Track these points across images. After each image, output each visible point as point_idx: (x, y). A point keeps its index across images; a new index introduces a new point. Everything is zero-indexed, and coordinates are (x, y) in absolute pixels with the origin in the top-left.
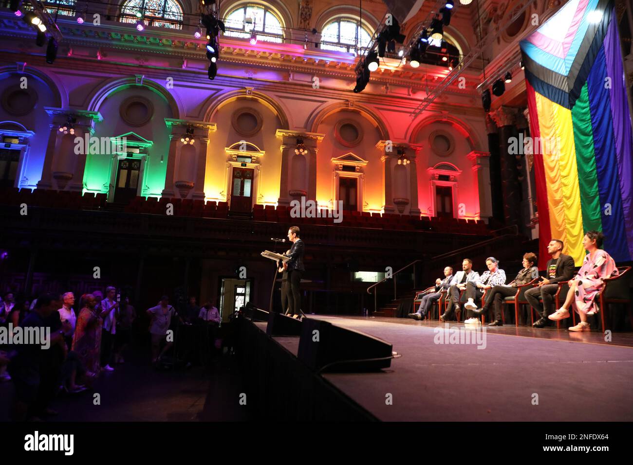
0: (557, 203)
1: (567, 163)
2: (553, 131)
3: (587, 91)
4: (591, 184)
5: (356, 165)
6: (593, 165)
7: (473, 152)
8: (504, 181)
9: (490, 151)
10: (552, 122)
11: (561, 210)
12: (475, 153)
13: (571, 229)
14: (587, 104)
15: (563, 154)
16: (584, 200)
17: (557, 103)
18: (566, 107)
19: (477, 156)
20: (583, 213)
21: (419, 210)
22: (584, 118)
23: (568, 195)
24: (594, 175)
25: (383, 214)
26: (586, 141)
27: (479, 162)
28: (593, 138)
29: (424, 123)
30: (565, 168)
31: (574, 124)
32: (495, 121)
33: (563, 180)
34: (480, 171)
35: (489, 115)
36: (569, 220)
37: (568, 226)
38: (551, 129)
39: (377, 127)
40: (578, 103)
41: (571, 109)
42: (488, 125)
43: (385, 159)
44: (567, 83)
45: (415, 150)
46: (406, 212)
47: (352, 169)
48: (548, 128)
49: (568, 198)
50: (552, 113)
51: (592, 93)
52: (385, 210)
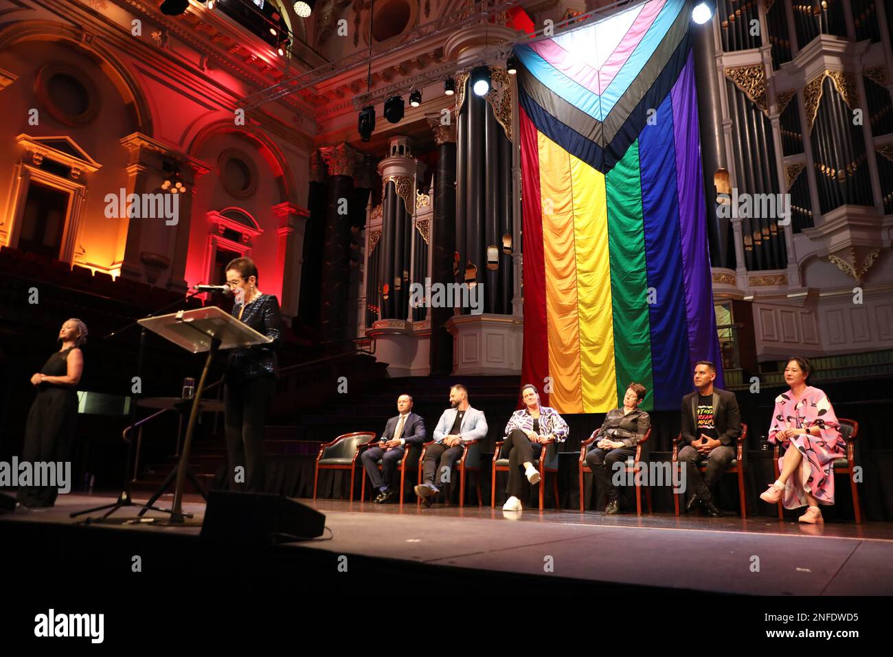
0: (564, 311)
1: (591, 252)
2: (568, 198)
3: (638, 153)
4: (637, 290)
5: (73, 166)
6: (640, 263)
7: (287, 204)
8: (328, 263)
9: (309, 209)
10: (567, 184)
11: (572, 323)
12: (290, 206)
13: (590, 355)
14: (637, 172)
15: (585, 237)
16: (621, 313)
17: (579, 157)
18: (596, 169)
19: (289, 212)
20: (615, 332)
21: (186, 283)
22: (628, 191)
23: (588, 300)
24: (641, 278)
25: (116, 277)
26: (631, 226)
27: (291, 223)
28: (644, 224)
29: (217, 128)
30: (586, 259)
31: (609, 195)
32: (328, 163)
33: (580, 277)
34: (290, 239)
35: (319, 152)
36: (587, 339)
37: (584, 349)
38: (565, 194)
39: (132, 104)
40: (618, 165)
41: (605, 173)
42: (314, 167)
43: (138, 171)
44: (601, 132)
45: (195, 170)
46: (161, 283)
47: (63, 171)
48: (560, 192)
49: (589, 306)
50: (570, 171)
51: (646, 159)
52: (122, 269)
